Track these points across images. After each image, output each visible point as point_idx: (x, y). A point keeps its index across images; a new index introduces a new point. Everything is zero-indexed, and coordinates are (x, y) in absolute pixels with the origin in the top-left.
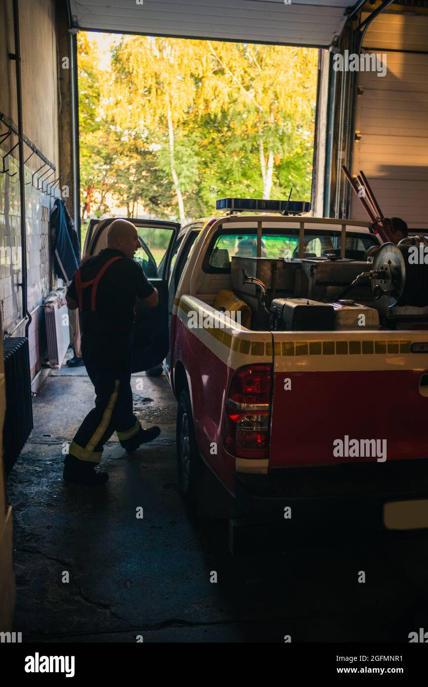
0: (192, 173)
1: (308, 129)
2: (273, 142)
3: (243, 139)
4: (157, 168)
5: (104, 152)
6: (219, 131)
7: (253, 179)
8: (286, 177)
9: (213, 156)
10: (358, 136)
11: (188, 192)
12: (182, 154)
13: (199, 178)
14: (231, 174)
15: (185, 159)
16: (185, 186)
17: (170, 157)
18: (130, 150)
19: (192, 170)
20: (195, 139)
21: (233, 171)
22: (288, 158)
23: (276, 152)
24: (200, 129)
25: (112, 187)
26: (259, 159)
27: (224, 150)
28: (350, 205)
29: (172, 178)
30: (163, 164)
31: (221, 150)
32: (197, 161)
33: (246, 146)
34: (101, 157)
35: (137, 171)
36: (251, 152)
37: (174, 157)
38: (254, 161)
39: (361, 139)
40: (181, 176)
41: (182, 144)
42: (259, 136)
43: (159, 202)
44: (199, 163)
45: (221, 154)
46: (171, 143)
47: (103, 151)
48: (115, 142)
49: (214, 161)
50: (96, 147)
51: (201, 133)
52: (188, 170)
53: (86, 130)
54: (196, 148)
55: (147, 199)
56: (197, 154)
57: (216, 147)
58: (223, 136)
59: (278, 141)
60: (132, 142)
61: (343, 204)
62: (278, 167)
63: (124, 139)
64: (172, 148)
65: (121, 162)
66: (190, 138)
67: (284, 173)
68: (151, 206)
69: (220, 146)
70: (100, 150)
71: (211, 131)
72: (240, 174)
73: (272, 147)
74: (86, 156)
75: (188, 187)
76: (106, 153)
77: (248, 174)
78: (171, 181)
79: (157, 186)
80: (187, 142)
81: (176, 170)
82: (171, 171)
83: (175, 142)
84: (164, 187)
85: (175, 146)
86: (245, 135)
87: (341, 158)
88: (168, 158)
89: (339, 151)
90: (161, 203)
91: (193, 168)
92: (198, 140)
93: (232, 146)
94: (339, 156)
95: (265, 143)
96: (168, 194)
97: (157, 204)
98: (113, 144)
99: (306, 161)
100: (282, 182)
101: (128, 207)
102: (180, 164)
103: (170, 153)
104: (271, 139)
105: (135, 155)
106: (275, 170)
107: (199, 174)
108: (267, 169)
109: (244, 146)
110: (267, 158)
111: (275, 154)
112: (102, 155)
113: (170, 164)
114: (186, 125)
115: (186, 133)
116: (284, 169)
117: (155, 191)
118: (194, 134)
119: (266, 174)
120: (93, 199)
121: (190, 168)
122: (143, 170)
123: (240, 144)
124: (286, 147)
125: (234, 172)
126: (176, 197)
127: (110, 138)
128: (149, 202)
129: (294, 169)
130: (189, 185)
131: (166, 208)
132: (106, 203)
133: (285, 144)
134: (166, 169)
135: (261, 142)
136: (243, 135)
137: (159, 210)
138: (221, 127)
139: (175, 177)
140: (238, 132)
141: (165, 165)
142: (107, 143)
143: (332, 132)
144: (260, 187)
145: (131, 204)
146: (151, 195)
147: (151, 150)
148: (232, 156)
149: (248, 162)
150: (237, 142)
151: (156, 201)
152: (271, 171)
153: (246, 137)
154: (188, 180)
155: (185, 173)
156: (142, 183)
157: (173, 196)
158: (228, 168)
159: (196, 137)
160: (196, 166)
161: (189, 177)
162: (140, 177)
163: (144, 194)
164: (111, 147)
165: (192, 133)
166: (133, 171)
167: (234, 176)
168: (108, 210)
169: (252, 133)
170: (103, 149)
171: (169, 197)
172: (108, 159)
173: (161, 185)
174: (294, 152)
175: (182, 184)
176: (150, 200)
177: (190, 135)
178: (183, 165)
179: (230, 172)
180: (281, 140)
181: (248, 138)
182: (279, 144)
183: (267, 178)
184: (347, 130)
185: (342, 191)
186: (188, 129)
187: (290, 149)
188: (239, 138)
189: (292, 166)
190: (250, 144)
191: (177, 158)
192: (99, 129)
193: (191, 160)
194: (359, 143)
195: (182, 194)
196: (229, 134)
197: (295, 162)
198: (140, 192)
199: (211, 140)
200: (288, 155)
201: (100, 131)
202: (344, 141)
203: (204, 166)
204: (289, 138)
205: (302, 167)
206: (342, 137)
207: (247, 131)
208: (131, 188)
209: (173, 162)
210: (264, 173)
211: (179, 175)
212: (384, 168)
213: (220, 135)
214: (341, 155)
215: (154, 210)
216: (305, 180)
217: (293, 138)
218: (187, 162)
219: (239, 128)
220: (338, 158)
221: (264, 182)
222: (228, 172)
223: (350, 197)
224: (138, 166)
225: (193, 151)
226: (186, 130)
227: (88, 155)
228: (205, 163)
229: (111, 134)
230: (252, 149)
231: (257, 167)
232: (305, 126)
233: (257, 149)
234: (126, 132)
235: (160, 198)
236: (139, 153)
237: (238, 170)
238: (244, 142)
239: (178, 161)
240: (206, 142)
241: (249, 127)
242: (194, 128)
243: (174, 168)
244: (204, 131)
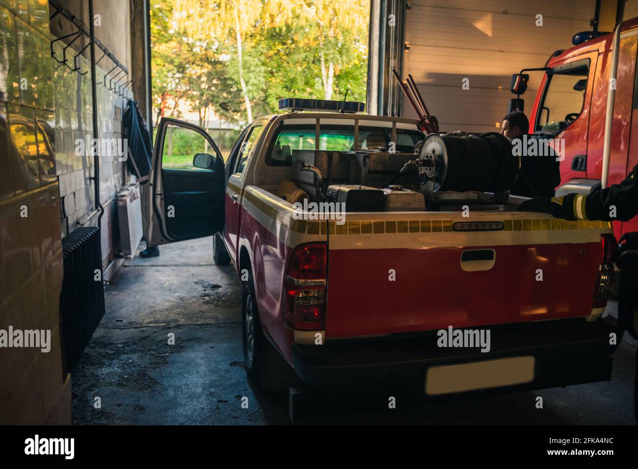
0: (259, 81)
1: (364, 43)
2: (333, 54)
3: (306, 51)
4: (227, 76)
5: (177, 62)
6: (284, 44)
7: (315, 87)
8: (346, 86)
9: (278, 66)
10: (408, 46)
11: (255, 99)
12: (250, 64)
13: (266, 85)
14: (294, 83)
15: (252, 68)
16: (253, 93)
17: (238, 66)
18: (201, 60)
19: (259, 78)
20: (262, 50)
21: (297, 79)
22: (346, 69)
23: (335, 63)
24: (266, 42)
25: (184, 94)
26: (321, 70)
27: (289, 60)
28: (401, 109)
29: (240, 86)
30: (232, 73)
31: (285, 60)
32: (263, 70)
33: (309, 57)
34: (174, 66)
35: (208, 79)
36: (313, 62)
37: (242, 66)
38: (316, 71)
39: (410, 49)
40: (248, 84)
41: (249, 54)
42: (320, 48)
43: (229, 108)
44: (265, 72)
45: (285, 64)
46: (240, 53)
47: (176, 60)
48: (187, 52)
49: (279, 71)
50: (169, 57)
51: (267, 45)
52: (255, 78)
53: (160, 41)
54: (263, 58)
55: (218, 105)
56: (264, 64)
57: (281, 58)
58: (287, 48)
59: (338, 53)
60: (203, 52)
61: (395, 107)
62: (337, 77)
63: (196, 50)
64: (240, 58)
65: (193, 71)
66: (257, 50)
67: (343, 82)
68: (221, 111)
69: (285, 57)
70: (173, 59)
71: (277, 43)
72: (303, 82)
73: (332, 58)
74: (160, 65)
75: (255, 94)
76: (179, 62)
77: (310, 83)
78: (240, 88)
79: (227, 93)
80: (254, 52)
81: (244, 78)
82: (239, 79)
83: (243, 52)
84: (233, 94)
85: (243, 56)
86: (308, 47)
87: (392, 66)
88: (236, 67)
89: (391, 59)
90: (230, 109)
91: (260, 76)
92: (265, 51)
93: (295, 57)
94: (390, 64)
95: (326, 54)
96: (237, 100)
97: (227, 110)
98: (185, 54)
99: (363, 71)
100: (342, 90)
101: (200, 112)
102: (248, 72)
103: (238, 63)
104: (331, 51)
105: (206, 64)
106: (335, 79)
107: (266, 82)
108: (328, 78)
109: (307, 57)
110: (328, 68)
111: (335, 65)
112: (175, 64)
113: (238, 73)
114: (253, 37)
115: (253, 44)
116: (343, 79)
117: (224, 98)
118: (261, 46)
119: (327, 82)
120: (167, 105)
121: (257, 77)
122: (214, 79)
123: (303, 56)
124: (344, 58)
125: (297, 81)
126: (244, 104)
127: (182, 49)
128: (219, 108)
129: (352, 79)
130: (256, 92)
131: (235, 113)
132: (179, 109)
133: (344, 56)
134: (235, 77)
135: (322, 54)
136: (305, 47)
137: (228, 115)
138: (285, 40)
139: (243, 85)
140: (301, 45)
141: (234, 74)
142: (179, 53)
143: (384, 43)
144: (322, 94)
145: (203, 110)
146: (221, 101)
147: (221, 60)
148: (296, 66)
149: (311, 72)
150: (300, 53)
151: (226, 107)
152: (331, 80)
153: (308, 49)
154: (255, 88)
155: (253, 81)
156: (213, 91)
157: (241, 103)
158: (292, 77)
159: (263, 48)
160: (262, 75)
161: (256, 85)
162: (211, 85)
163: (215, 100)
164: (184, 57)
165: (258, 45)
166: (204, 79)
167: (298, 85)
168: (182, 116)
169: (314, 45)
170: (175, 58)
171: (237, 103)
172: (181, 68)
173: (230, 93)
174: (352, 63)
175: (249, 91)
176: (221, 105)
177: (257, 46)
178: (251, 74)
179: (294, 80)
180: (341, 53)
181: (310, 50)
182: (338, 56)
183: (328, 87)
184: (398, 41)
185: (393, 95)
186: (255, 41)
187: (348, 60)
188: (302, 50)
189: (351, 76)
190: (312, 55)
191: (245, 67)
192: (172, 40)
193: (258, 70)
194: (408, 52)
195: (250, 100)
196: (293, 46)
197: (353, 72)
198: (211, 99)
199: (276, 52)
200: (347, 65)
201: (173, 41)
202: (395, 50)
203: (270, 75)
204: (348, 50)
205: (359, 77)
206: (393, 47)
207: (309, 43)
208: (202, 95)
209: (241, 71)
210: (325, 82)
211: (247, 83)
212: (430, 75)
213: (285, 47)
214: (393, 63)
215: (224, 115)
216: (362, 88)
217: (351, 51)
218: (254, 71)
219: (302, 41)
220: (390, 66)
221: (325, 89)
222: (293, 81)
223: (401, 101)
224: (209, 75)
225: (260, 61)
226: (253, 42)
227: (162, 64)
228: (272, 73)
229: (184, 45)
230: (314, 60)
231: (319, 76)
232: (361, 40)
233: (319, 61)
234: (198, 43)
235: (229, 104)
236: (210, 63)
237: (302, 79)
238: (307, 53)
239: (246, 70)
240: (271, 53)
241: (311, 40)
242: (260, 40)
243: (242, 76)
244: (270, 43)
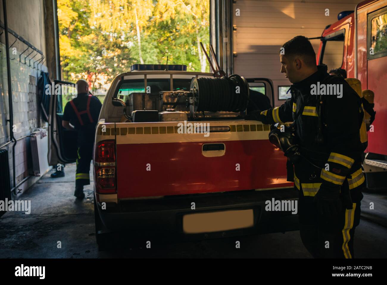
0: (153, 59)
2: (206, 38)
3: (186, 37)
4: (131, 57)
6: (171, 32)
7: (194, 62)
10: (235, 28)
12: (146, 47)
13: (158, 62)
14: (179, 59)
15: (148, 51)
17: (138, 49)
18: (113, 46)
20: (154, 37)
21: (180, 57)
24: (158, 31)
25: (102, 71)
26: (198, 50)
31: (173, 44)
32: (156, 52)
33: (189, 40)
34: (94, 51)
35: (118, 60)
36: (192, 44)
37: (141, 49)
38: (194, 50)
39: (237, 30)
41: (145, 41)
44: (158, 53)
45: (173, 47)
46: (139, 41)
47: (94, 47)
48: (102, 41)
49: (168, 51)
51: (159, 34)
52: (150, 57)
53: (85, 34)
54: (155, 43)
56: (156, 47)
57: (170, 42)
58: (173, 35)
60: (115, 41)
61: (228, 70)
63: (111, 40)
64: (139, 44)
65: (109, 54)
66: (150, 37)
71: (166, 32)
73: (205, 41)
74: (84, 51)
76: (96, 48)
77: (191, 59)
80: (149, 39)
81: (143, 57)
82: (139, 58)
83: (141, 40)
85: (141, 42)
87: (225, 42)
88: (136, 50)
89: (223, 37)
91: (153, 56)
92: (157, 38)
93: (178, 41)
102: (145, 54)
103: (138, 47)
104: (204, 36)
105: (117, 50)
108: (203, 55)
109: (187, 40)
113: (138, 54)
114: (149, 29)
118: (153, 34)
119: (202, 58)
122: (122, 59)
123: (183, 40)
125: (181, 58)
127: (99, 39)
134: (136, 57)
135: (198, 38)
136: (186, 34)
138: (172, 29)
140: (182, 32)
141: (135, 55)
142: (97, 42)
143: (218, 27)
144: (199, 67)
147: (128, 46)
149: (191, 51)
150: (182, 38)
155: (148, 59)
158: (177, 55)
159: (155, 36)
160: (155, 55)
164: (100, 44)
166: (116, 59)
167: (182, 61)
169: (192, 32)
172: (99, 53)
177: (151, 35)
178: (147, 55)
179: (179, 57)
181: (189, 35)
183: (203, 61)
186: (150, 31)
188: (183, 36)
190: (191, 39)
191: (143, 50)
192: (92, 33)
193: (152, 51)
194: (236, 32)
196: (177, 34)
199: (166, 38)
201: (92, 34)
202: (226, 31)
203: (161, 55)
206: (225, 29)
207: (188, 31)
209: (141, 53)
211: (144, 61)
212: (252, 47)
213: (171, 34)
214: (225, 40)
218: (150, 52)
219: (183, 30)
221: (201, 63)
224: (119, 57)
225: (153, 45)
226: (148, 32)
229: (100, 36)
233: (196, 43)
234: (111, 35)
236: (119, 48)
237: (184, 57)
238: (187, 38)
239: (144, 52)
240: (162, 39)
241: (190, 28)
242: (154, 31)
243: (141, 57)
244: (161, 32)
